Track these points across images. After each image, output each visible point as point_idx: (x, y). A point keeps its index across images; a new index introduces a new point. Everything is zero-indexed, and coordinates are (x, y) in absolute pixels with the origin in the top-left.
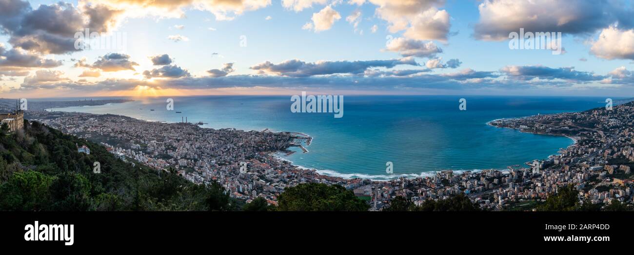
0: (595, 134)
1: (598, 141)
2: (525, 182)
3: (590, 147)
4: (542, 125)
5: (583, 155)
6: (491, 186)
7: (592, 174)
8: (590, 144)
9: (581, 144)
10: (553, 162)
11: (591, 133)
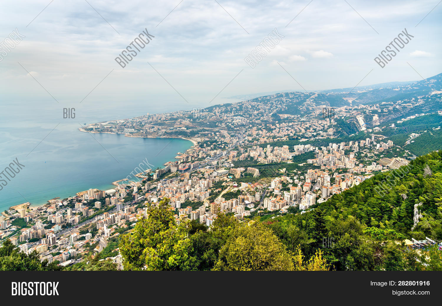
0: (217, 133)
1: (221, 141)
2: (136, 200)
3: (212, 149)
4: (153, 127)
5: (205, 158)
6: (92, 212)
7: (217, 179)
8: (212, 146)
9: (202, 146)
10: (170, 170)
11: (213, 133)
